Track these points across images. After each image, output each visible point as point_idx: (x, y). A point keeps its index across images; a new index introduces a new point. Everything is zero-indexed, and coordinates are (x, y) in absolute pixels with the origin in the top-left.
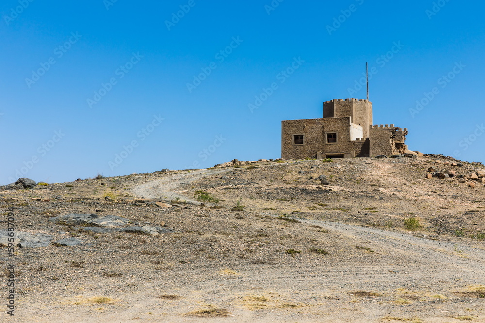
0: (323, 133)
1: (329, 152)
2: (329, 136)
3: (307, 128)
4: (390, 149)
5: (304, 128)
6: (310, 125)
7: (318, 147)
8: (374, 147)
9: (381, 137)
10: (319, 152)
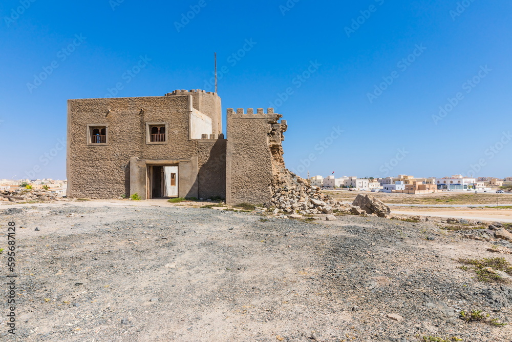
0: (142, 123)
1: (153, 159)
2: (154, 130)
3: (113, 114)
5: (107, 114)
6: (119, 109)
7: (132, 149)
8: (234, 152)
9: (249, 132)
10: (133, 159)
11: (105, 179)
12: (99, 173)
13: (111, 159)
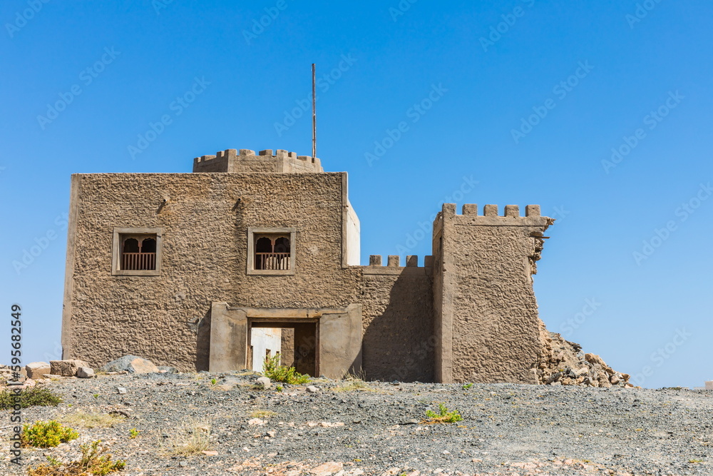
0: (240, 229)
1: (261, 307)
2: (263, 244)
3: (174, 208)
4: (527, 306)
5: (161, 208)
6: (188, 198)
7: (214, 284)
8: (459, 294)
9: (490, 254)
10: (219, 306)
11: (151, 351)
12: (138, 336)
13: (166, 305)
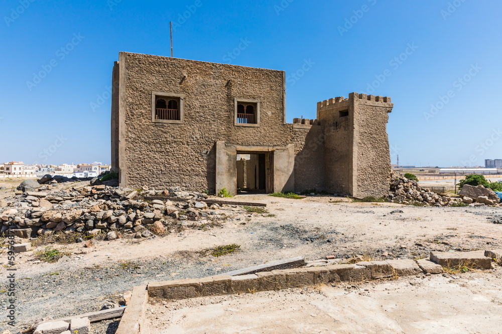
0: (230, 98)
1: (242, 145)
3: (190, 82)
5: (182, 81)
6: (198, 76)
7: (216, 130)
10: (220, 144)
11: (179, 170)
12: (171, 161)
13: (188, 142)
